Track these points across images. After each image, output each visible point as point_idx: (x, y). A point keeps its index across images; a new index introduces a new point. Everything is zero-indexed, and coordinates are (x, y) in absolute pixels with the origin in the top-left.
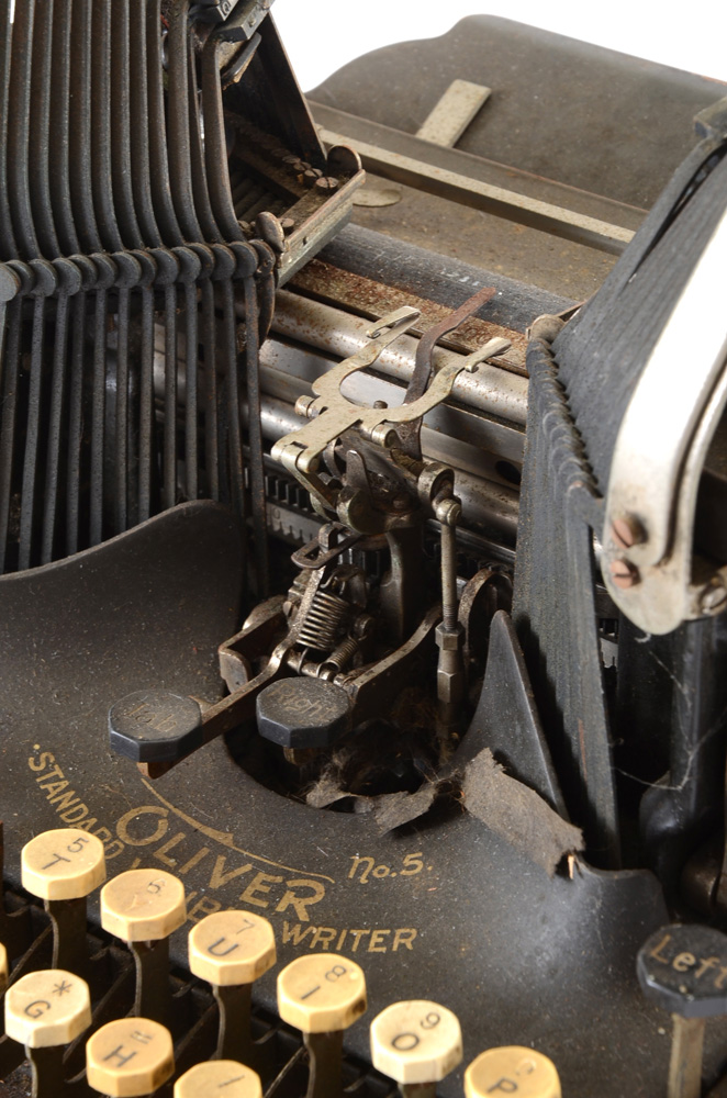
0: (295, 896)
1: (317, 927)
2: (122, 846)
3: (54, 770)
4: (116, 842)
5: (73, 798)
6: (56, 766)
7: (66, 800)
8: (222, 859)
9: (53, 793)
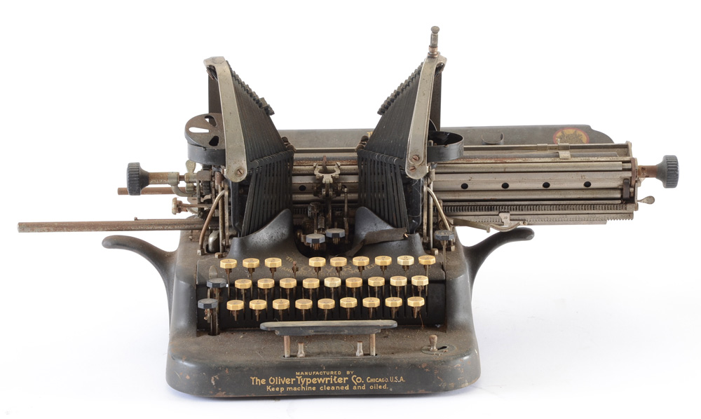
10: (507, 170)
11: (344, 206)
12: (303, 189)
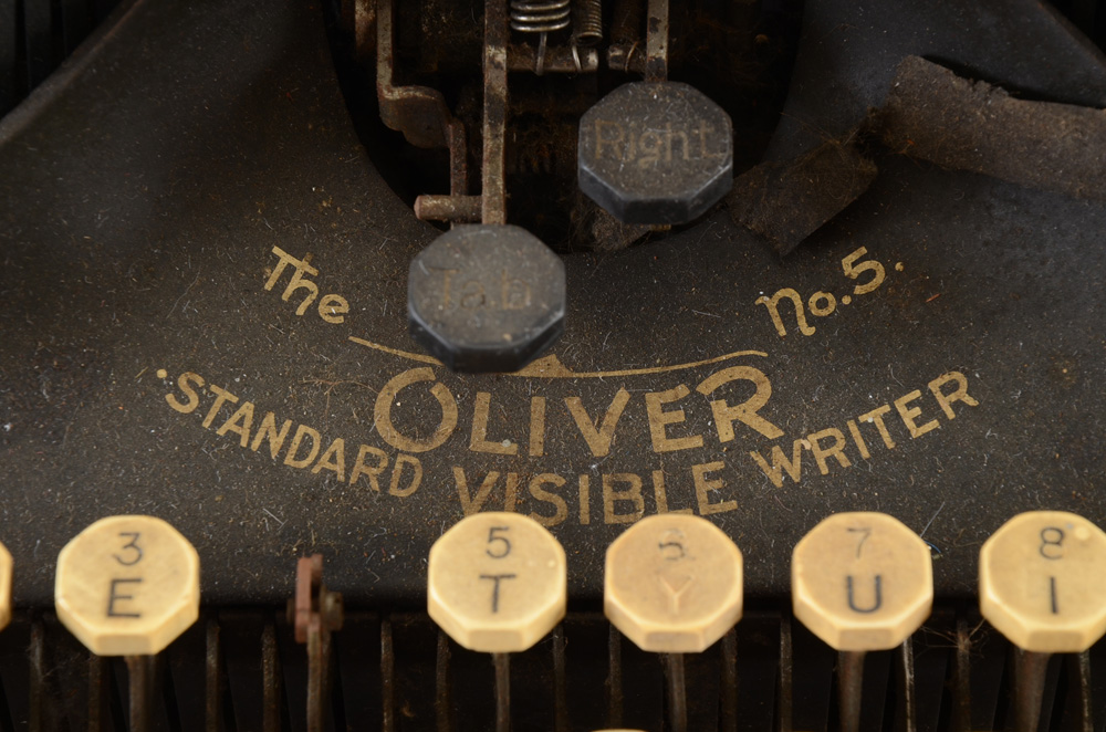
0: (730, 405)
1: (805, 437)
2: (414, 461)
3: (215, 397)
4: (400, 459)
5: (279, 425)
6: (213, 388)
7: (272, 434)
8: (573, 403)
9: (245, 433)
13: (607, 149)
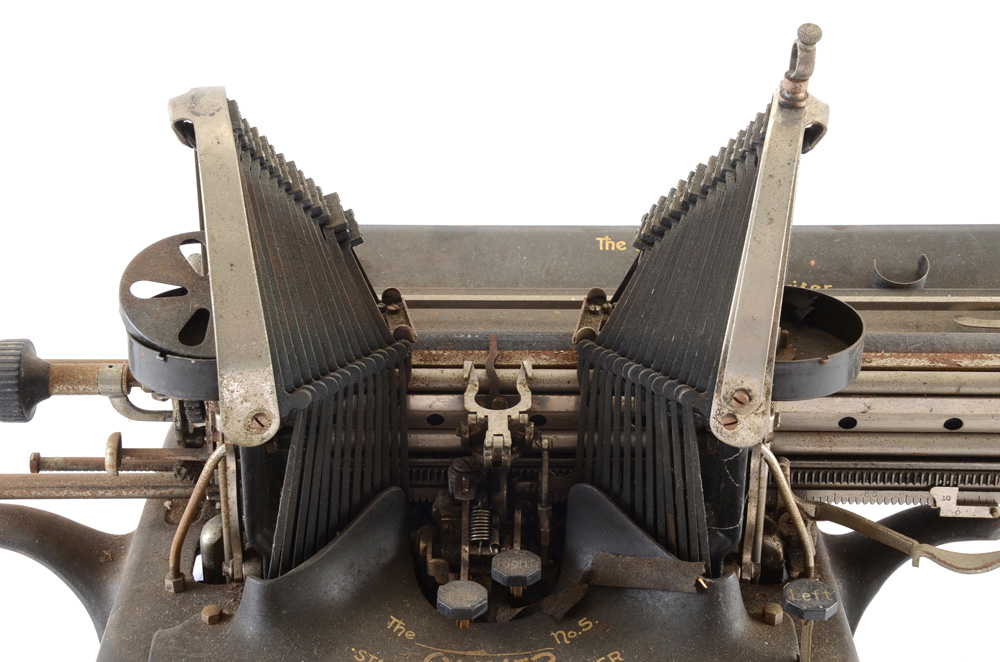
6: (370, 655)
10: (963, 390)
11: (540, 466)
12: (435, 421)
13: (501, 565)
